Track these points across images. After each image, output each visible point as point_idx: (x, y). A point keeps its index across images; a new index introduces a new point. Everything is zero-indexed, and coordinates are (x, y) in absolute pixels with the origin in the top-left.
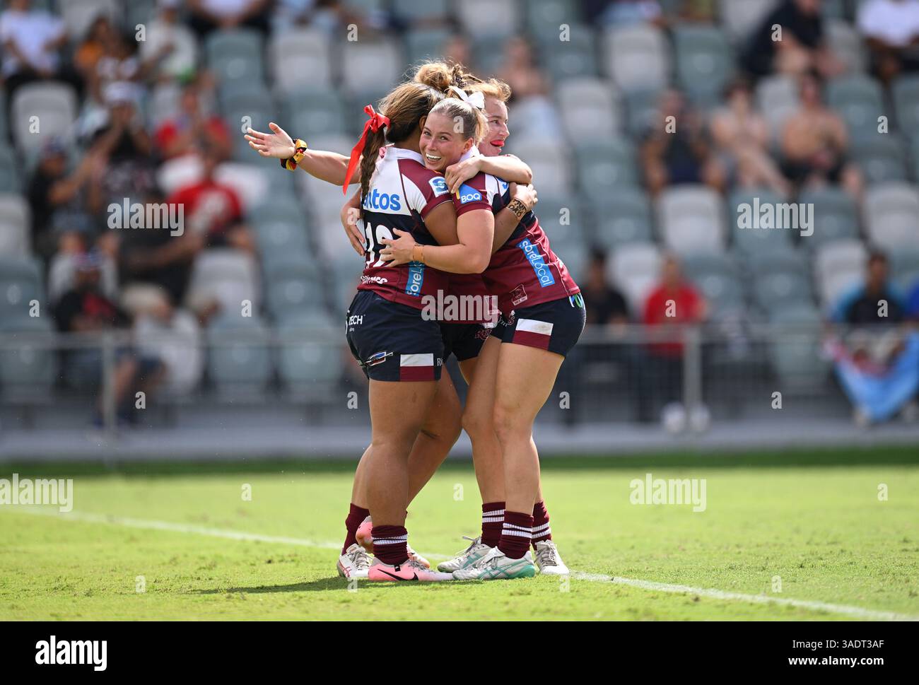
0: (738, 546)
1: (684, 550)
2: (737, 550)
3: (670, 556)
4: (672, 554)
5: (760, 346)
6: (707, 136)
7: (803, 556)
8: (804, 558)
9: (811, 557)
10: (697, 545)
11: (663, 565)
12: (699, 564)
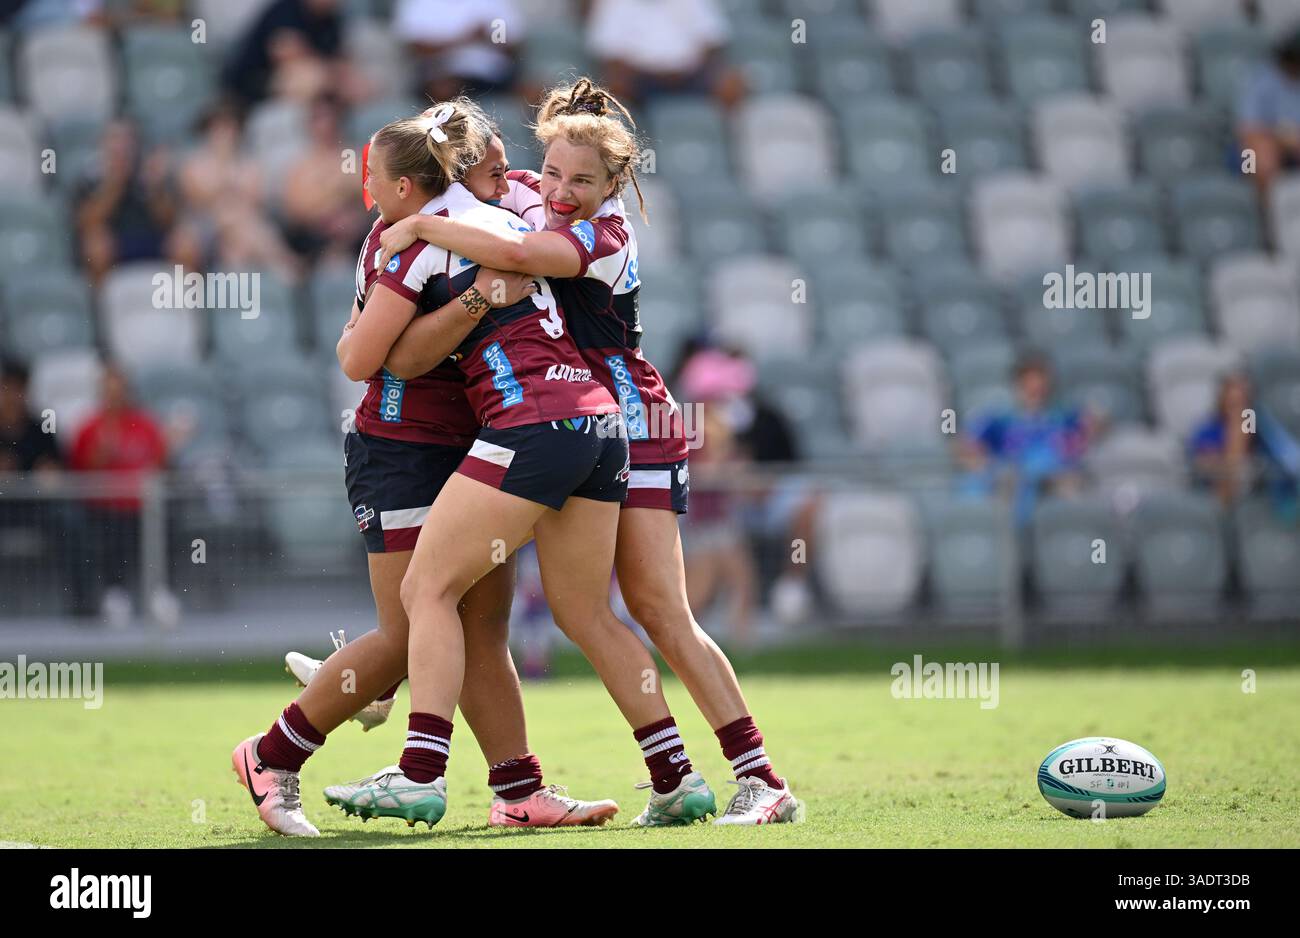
0: (224, 800)
1: (143, 806)
2: (223, 806)
3: (124, 816)
4: (126, 811)
5: (252, 503)
6: (176, 195)
7: (320, 814)
8: (322, 818)
9: (332, 816)
10: (164, 800)
11: (113, 828)
12: (167, 826)
